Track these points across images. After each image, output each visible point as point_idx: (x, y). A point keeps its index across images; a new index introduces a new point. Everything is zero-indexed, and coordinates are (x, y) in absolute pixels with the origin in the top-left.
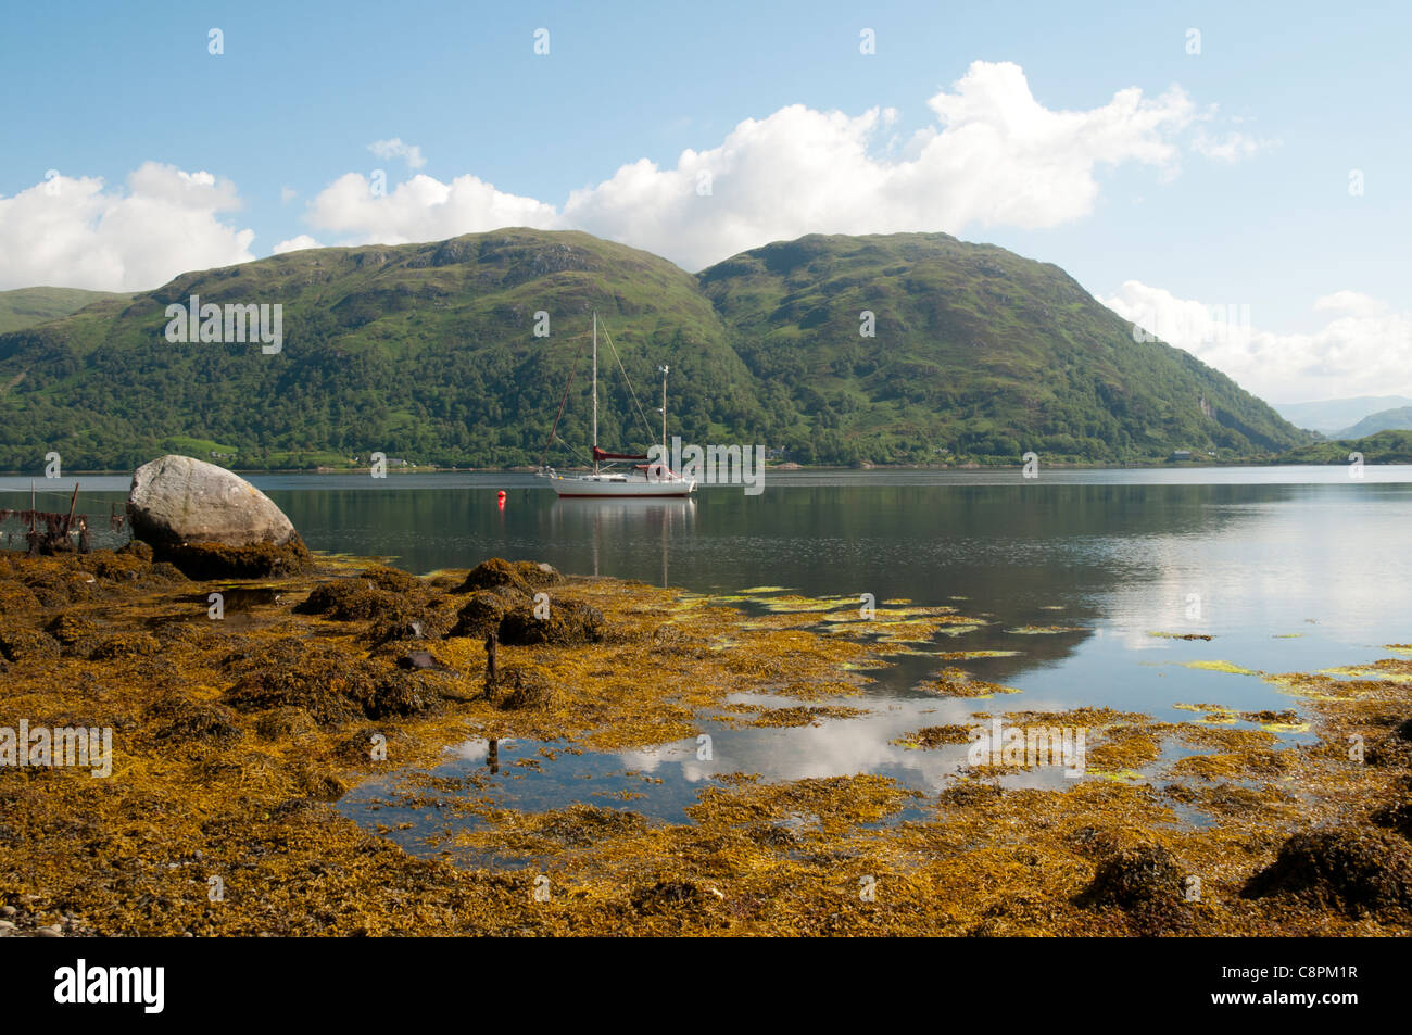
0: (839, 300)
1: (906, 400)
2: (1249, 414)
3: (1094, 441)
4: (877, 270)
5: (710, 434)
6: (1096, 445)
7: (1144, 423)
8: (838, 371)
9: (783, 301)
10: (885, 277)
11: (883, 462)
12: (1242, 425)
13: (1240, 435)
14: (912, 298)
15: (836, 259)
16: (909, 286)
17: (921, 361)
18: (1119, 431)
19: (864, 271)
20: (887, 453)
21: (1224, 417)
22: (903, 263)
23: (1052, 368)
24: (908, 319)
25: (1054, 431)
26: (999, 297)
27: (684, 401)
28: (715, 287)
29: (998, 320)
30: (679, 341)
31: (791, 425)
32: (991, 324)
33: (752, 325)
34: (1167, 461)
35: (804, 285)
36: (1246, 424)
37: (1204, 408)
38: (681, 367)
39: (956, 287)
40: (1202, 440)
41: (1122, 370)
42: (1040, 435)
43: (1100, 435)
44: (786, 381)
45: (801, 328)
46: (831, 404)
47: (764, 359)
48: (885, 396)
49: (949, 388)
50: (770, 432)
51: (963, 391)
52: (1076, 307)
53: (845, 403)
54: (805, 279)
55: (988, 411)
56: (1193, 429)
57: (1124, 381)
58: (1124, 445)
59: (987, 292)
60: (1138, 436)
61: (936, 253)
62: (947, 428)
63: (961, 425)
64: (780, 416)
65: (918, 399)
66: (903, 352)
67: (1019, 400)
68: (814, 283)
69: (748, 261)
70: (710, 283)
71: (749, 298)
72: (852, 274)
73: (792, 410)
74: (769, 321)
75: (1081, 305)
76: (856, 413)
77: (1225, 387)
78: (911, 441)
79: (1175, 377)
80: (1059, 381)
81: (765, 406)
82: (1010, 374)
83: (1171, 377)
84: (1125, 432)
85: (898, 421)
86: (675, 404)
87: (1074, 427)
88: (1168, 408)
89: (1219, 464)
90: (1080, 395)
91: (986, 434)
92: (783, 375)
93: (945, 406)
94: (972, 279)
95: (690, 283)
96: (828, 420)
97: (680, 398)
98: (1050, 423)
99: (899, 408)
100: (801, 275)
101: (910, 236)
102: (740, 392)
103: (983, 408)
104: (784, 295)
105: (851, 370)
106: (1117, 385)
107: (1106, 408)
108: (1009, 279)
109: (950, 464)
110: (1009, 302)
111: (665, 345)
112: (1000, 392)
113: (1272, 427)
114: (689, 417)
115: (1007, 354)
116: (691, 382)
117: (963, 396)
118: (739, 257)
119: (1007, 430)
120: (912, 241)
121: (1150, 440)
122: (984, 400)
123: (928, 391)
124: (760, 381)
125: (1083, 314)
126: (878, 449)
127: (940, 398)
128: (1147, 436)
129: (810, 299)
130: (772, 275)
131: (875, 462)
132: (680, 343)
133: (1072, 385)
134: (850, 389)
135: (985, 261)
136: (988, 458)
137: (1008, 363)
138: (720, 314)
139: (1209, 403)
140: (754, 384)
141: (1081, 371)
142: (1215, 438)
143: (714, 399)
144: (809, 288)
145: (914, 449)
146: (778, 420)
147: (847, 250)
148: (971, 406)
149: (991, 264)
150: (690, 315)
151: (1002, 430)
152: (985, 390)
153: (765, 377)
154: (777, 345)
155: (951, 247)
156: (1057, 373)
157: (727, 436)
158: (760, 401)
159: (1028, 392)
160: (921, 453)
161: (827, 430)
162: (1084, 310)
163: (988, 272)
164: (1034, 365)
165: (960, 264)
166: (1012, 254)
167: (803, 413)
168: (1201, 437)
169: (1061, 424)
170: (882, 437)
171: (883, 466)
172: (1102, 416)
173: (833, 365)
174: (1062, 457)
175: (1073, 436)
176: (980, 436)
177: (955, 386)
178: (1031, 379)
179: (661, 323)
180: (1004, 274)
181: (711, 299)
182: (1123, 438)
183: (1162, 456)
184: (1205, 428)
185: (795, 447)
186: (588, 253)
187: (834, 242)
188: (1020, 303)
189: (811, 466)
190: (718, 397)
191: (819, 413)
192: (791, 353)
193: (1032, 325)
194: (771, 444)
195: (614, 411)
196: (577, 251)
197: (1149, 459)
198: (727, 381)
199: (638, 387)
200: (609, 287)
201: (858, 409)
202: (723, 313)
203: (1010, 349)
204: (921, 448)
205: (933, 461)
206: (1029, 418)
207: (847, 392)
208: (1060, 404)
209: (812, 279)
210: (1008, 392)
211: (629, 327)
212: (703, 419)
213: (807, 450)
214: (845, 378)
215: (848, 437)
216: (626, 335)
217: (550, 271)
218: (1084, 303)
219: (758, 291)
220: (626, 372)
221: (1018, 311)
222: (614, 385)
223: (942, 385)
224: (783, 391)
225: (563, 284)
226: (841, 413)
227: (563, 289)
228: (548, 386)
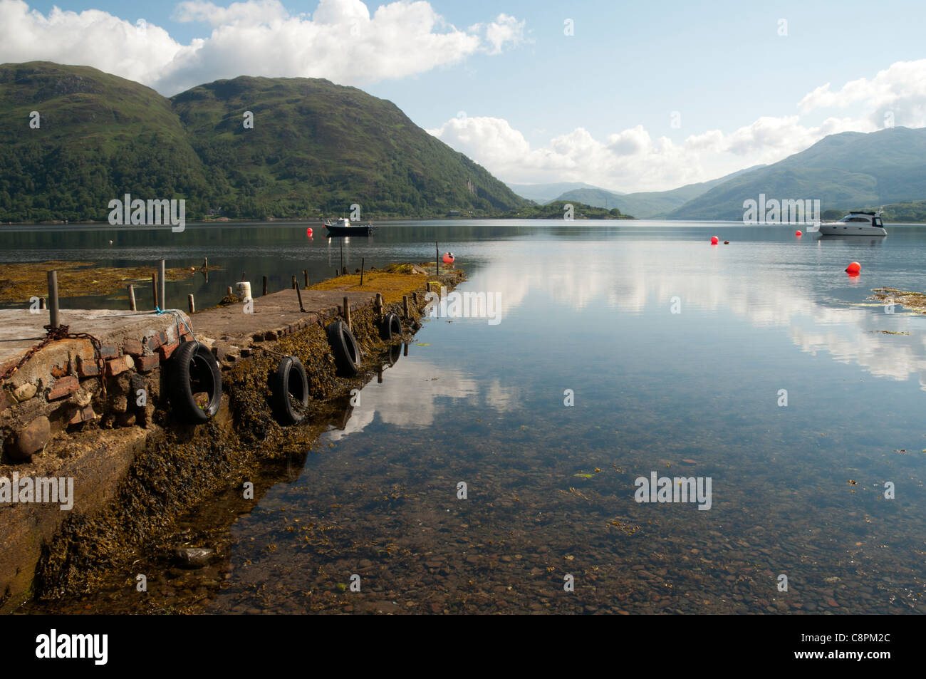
1: (297, 180)
2: (496, 190)
3: (406, 205)
4: (283, 99)
6: (407, 207)
7: (435, 194)
8: (256, 161)
9: (224, 117)
10: (287, 105)
11: (281, 216)
12: (491, 196)
13: (488, 202)
14: (302, 118)
15: (258, 92)
16: (301, 110)
17: (306, 156)
18: (420, 199)
19: (275, 100)
20: (283, 211)
21: (481, 192)
22: (300, 97)
23: (383, 161)
24: (300, 131)
25: (383, 199)
26: (355, 119)
27: (157, 179)
28: (182, 107)
29: (353, 132)
30: (156, 141)
31: (226, 194)
32: (349, 135)
33: (204, 132)
34: (447, 216)
35: (237, 107)
36: (493, 196)
37: (470, 187)
38: (156, 158)
39: (329, 112)
40: (466, 205)
41: (424, 164)
42: (375, 201)
43: (410, 201)
44: (224, 167)
45: (235, 134)
46: (251, 182)
47: (210, 153)
48: (284, 177)
49: (323, 173)
50: (212, 198)
51: (331, 174)
52: (399, 126)
53: (260, 181)
54: (238, 104)
55: (345, 186)
56: (462, 198)
57: (424, 170)
58: (423, 207)
59: (348, 115)
60: (431, 202)
61: (319, 91)
62: (321, 196)
63: (329, 195)
64: (219, 189)
65: (304, 179)
66: (296, 150)
67: (363, 180)
68: (244, 106)
69: (203, 91)
70: (178, 105)
71: (203, 115)
72: (267, 102)
73: (227, 185)
74: (215, 129)
75: (403, 125)
76: (267, 187)
77: (483, 175)
78: (297, 204)
79: (455, 169)
80: (387, 170)
81: (210, 183)
82: (358, 165)
83: (452, 168)
84: (424, 200)
85: (292, 192)
86: (152, 180)
87: (394, 196)
88: (448, 186)
89: (474, 218)
91: (343, 200)
92: (221, 164)
93: (320, 183)
94: (339, 108)
95: (165, 104)
96: (249, 190)
97: (155, 177)
98: (380, 194)
99: (293, 184)
100: (236, 102)
101: (304, 80)
102: (194, 174)
103: (342, 184)
104: (225, 113)
105: (264, 161)
106: (420, 172)
107: (413, 185)
108: (361, 108)
109: (320, 218)
110: (360, 122)
111: (146, 143)
112: (353, 175)
113: (507, 198)
114: (161, 189)
115: (358, 153)
116: (162, 167)
117: (330, 177)
118: (196, 88)
119: (356, 198)
120: (304, 83)
121: (437, 204)
122: (343, 181)
123: (310, 174)
124: (208, 167)
125: (404, 131)
126: (277, 208)
127: (317, 179)
130: (218, 101)
131: (276, 217)
132: (156, 143)
133: (395, 173)
134: (263, 172)
135: (348, 97)
137: (358, 159)
138: (184, 124)
139: (473, 184)
140: (204, 168)
141: (400, 164)
142: (474, 203)
143: (177, 178)
144: (240, 110)
145: (300, 209)
147: (265, 87)
148: (335, 183)
149: (351, 99)
150: (163, 124)
151: (352, 198)
152: (344, 174)
153: (210, 165)
154: (219, 145)
155: (327, 88)
156: (386, 164)
158: (207, 179)
159: (368, 176)
160: (304, 211)
161: (248, 197)
162: (404, 128)
163: (349, 104)
164: (373, 160)
165: (331, 98)
166: (365, 93)
167: (234, 187)
168: (465, 203)
169: (387, 195)
170: (282, 202)
171: (281, 219)
172: (411, 190)
173: (253, 158)
174: (387, 214)
175: (394, 201)
176: (340, 202)
177: (326, 172)
178: (371, 168)
179: (144, 129)
180: (358, 105)
181: (179, 114)
182: (422, 203)
183: (444, 213)
184: (469, 198)
185: (227, 208)
186: (94, 82)
187: (257, 81)
188: (366, 123)
189: (236, 219)
190: (180, 176)
191: (243, 187)
192: (227, 149)
193: (374, 136)
194: (212, 206)
195: (111, 185)
196: (87, 80)
197: (436, 215)
198: (185, 167)
199: (128, 170)
200: (109, 105)
201: (267, 184)
202: (186, 123)
203: (360, 151)
204: (304, 208)
205: (310, 216)
206: (369, 191)
207: (260, 175)
208: (387, 183)
209: (243, 104)
210: (357, 175)
211: (123, 131)
212: (170, 190)
213: (234, 209)
214: (260, 165)
215: (259, 202)
216: (121, 136)
217: (68, 93)
218: (405, 124)
219: (209, 110)
220: (120, 160)
221: (365, 128)
222: (112, 168)
223: (319, 171)
224: (222, 173)
225: (77, 102)
226: (256, 187)
227: (77, 105)
228: (67, 169)
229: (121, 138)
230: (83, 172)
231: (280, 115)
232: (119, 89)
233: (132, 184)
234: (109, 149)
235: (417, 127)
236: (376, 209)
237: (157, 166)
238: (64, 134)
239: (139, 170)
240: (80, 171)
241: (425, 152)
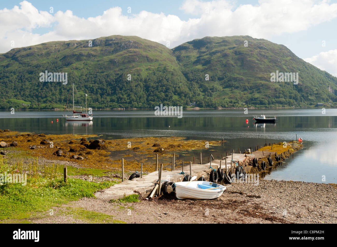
0: (214, 57)
1: (233, 88)
3: (292, 101)
4: (227, 48)
5: (173, 98)
7: (308, 94)
8: (213, 79)
9: (198, 57)
10: (228, 50)
11: (225, 107)
14: (236, 56)
15: (214, 44)
16: (236, 53)
17: (238, 76)
18: (300, 97)
19: (223, 48)
20: (226, 104)
21: (336, 93)
22: (235, 46)
24: (235, 63)
25: (279, 97)
26: (264, 56)
27: (166, 89)
28: (177, 53)
29: (263, 63)
30: (165, 70)
31: (198, 95)
32: (261, 64)
33: (188, 65)
34: (315, 106)
35: (204, 52)
37: (330, 90)
38: (165, 78)
39: (250, 53)
41: (302, 78)
42: (274, 99)
43: (294, 98)
44: (197, 82)
45: (203, 66)
46: (210, 89)
47: (190, 75)
48: (227, 87)
49: (247, 84)
50: (191, 98)
51: (251, 85)
52: (289, 58)
53: (215, 89)
54: (204, 51)
55: (258, 91)
56: (325, 96)
58: (301, 102)
59: (260, 54)
60: (306, 99)
62: (245, 96)
63: (250, 96)
64: (195, 93)
65: (237, 88)
66: (233, 73)
67: (268, 88)
68: (207, 52)
69: (187, 45)
70: (176, 52)
71: (187, 57)
72: (219, 49)
73: (198, 91)
74: (193, 63)
75: (291, 58)
78: (234, 101)
79: (321, 80)
81: (190, 90)
82: (265, 80)
83: (319, 80)
84: (302, 97)
85: (231, 94)
86: (163, 89)
87: (285, 96)
88: (317, 90)
89: (332, 107)
90: (288, 86)
91: (257, 98)
92: (196, 80)
93: (245, 90)
94: (256, 50)
95: (169, 52)
96: (209, 94)
97: (164, 88)
98: (278, 95)
99: (231, 91)
100: (203, 49)
101: (238, 37)
102: (183, 86)
103: (257, 90)
104: (198, 56)
105: (217, 79)
106: (300, 83)
107: (296, 90)
108: (267, 50)
110: (267, 57)
111: (161, 71)
112: (263, 85)
114: (167, 93)
115: (265, 73)
116: (168, 83)
117: (251, 87)
118: (184, 44)
119: (264, 97)
120: (238, 38)
121: (310, 100)
122: (257, 88)
123: (240, 85)
124: (189, 82)
125: (291, 61)
126: (223, 103)
127: (244, 87)
128: (309, 99)
129: (206, 57)
130: (194, 49)
131: (223, 107)
134: (217, 85)
135: (260, 45)
136: (258, 106)
137: (266, 77)
138: (178, 62)
139: (331, 87)
140: (187, 83)
142: (332, 99)
143: (175, 88)
144: (206, 53)
145: (235, 103)
146: (194, 94)
147: (218, 41)
148: (253, 90)
149: (262, 45)
150: (169, 62)
151: (262, 97)
152: (258, 85)
153: (191, 81)
154: (195, 71)
155: (250, 40)
157: (178, 99)
158: (189, 88)
159: (271, 85)
160: (237, 104)
161: (209, 97)
162: (291, 59)
163: (261, 48)
165: (252, 46)
166: (270, 42)
167: (202, 92)
168: (327, 99)
169: (281, 95)
170: (225, 99)
172: (295, 92)
173: (211, 77)
174: (281, 106)
175: (285, 99)
176: (256, 99)
177: (249, 84)
179: (160, 65)
180: (266, 48)
181: (176, 57)
182: (301, 99)
183: (314, 105)
184: (329, 96)
185: (198, 102)
186: (138, 43)
187: (214, 39)
188: (270, 58)
189: (203, 108)
190: (176, 87)
191: (206, 92)
192: (199, 74)
193: (274, 64)
194: (191, 101)
195: (145, 92)
196: (135, 43)
197: (309, 106)
198: (179, 82)
199: (152, 84)
200: (144, 54)
201: (218, 91)
202: (179, 61)
203: (266, 72)
204: (237, 103)
205: (240, 107)
206: (271, 93)
207: (215, 86)
208: (281, 89)
209: (207, 51)
210: (265, 85)
211: (150, 66)
212: (171, 94)
213: (202, 103)
214: (215, 81)
215: (215, 99)
216: (149, 68)
217: (126, 49)
218: (291, 57)
219: (190, 54)
220: (149, 80)
221: (270, 60)
222: (145, 83)
223: (244, 83)
224: (196, 85)
225: (130, 53)
226: (213, 92)
227: (130, 54)
228: (125, 84)
229: (149, 69)
230: (132, 85)
231: (225, 56)
232: (149, 46)
233: (154, 91)
234: (144, 74)
235: (298, 58)
236: (276, 103)
237: (165, 82)
238: (124, 68)
239: (157, 84)
240: (131, 85)
241: (303, 72)
